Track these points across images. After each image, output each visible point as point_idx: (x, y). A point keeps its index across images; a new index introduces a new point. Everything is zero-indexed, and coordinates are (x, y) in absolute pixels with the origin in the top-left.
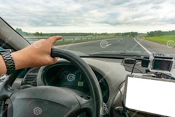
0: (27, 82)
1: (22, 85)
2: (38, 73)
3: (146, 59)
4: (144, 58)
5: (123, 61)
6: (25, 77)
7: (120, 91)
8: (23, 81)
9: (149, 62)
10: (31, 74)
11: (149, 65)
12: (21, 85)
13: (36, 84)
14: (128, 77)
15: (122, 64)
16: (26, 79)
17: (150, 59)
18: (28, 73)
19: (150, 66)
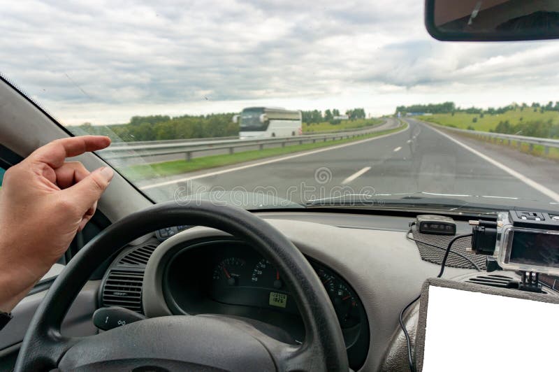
0: (112, 293)
1: (97, 308)
2: (146, 263)
3: (487, 229)
4: (481, 225)
5: (413, 224)
6: (106, 278)
7: (405, 332)
8: (99, 289)
9: (496, 237)
10: (126, 266)
11: (497, 249)
12: (93, 306)
13: (138, 300)
14: (431, 286)
15: (411, 235)
16: (108, 282)
17: (499, 230)
18: (117, 265)
19: (500, 252)
